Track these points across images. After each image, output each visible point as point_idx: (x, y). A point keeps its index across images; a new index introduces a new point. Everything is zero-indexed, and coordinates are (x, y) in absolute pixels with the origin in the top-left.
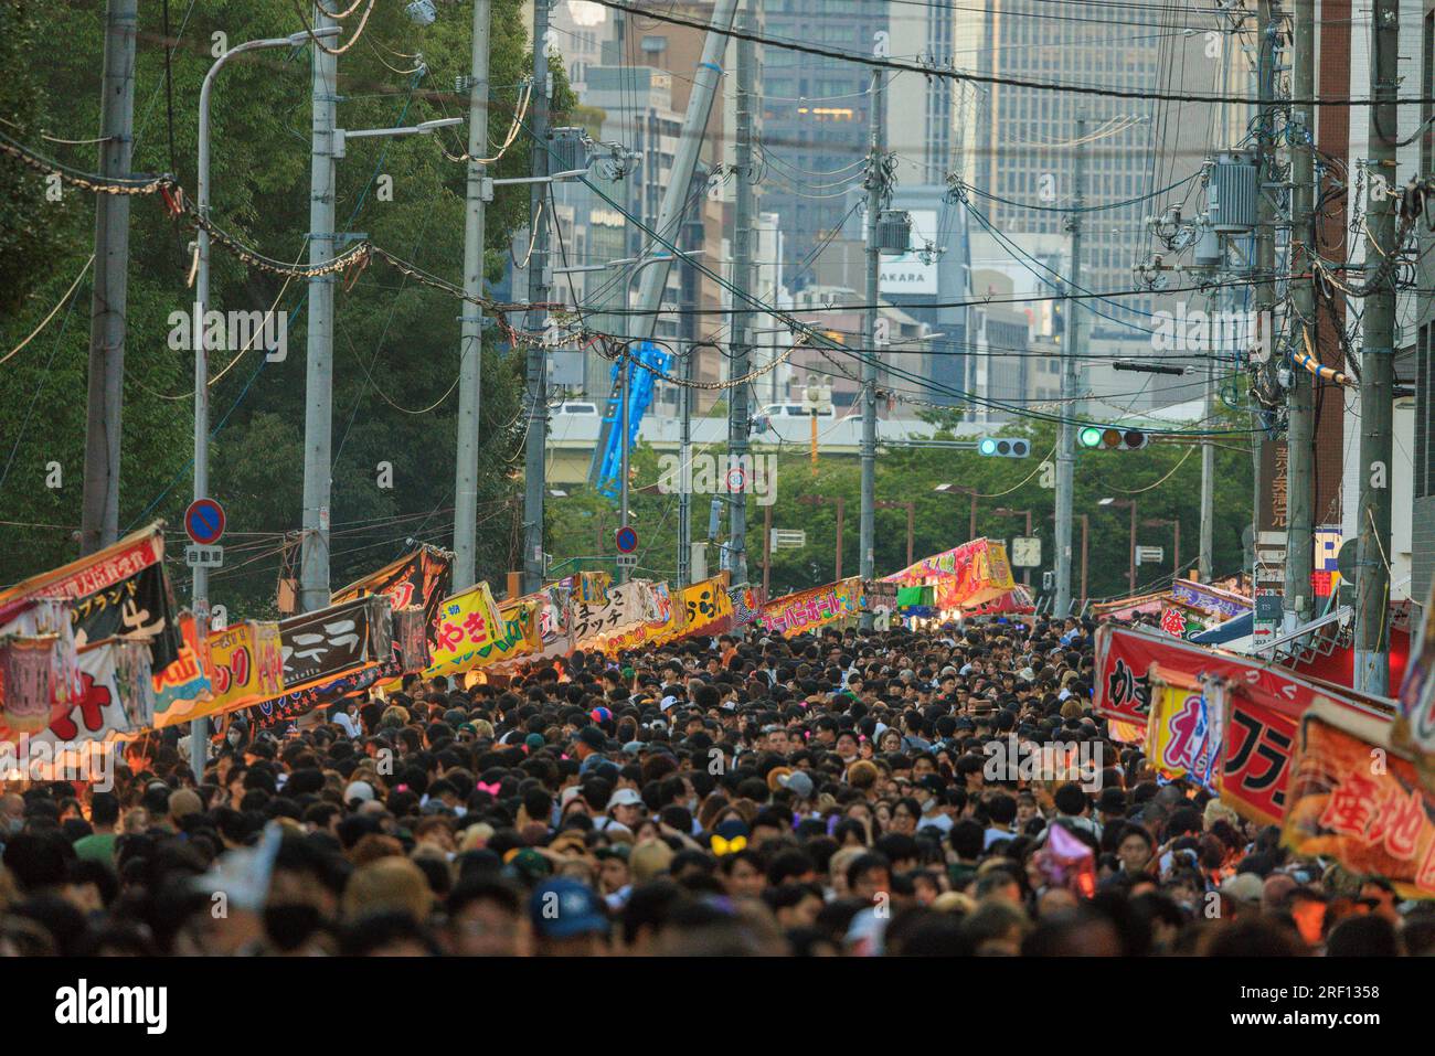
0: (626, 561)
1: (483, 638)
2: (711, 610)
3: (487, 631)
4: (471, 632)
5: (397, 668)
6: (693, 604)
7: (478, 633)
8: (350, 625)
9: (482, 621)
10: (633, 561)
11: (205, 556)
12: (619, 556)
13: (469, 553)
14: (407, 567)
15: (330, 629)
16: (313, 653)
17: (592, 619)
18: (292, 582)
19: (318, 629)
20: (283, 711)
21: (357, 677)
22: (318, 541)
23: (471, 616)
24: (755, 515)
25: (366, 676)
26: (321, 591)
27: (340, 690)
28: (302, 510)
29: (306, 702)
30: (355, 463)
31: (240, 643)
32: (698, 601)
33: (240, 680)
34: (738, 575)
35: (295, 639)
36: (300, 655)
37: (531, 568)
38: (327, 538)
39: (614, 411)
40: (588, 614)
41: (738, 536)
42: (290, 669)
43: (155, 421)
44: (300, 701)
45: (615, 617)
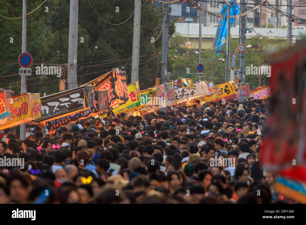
0: (200, 75)
1: (135, 100)
2: (228, 92)
3: (136, 98)
4: (131, 98)
5: (97, 110)
6: (222, 89)
7: (134, 98)
8: (78, 95)
9: (135, 94)
10: (203, 75)
11: (25, 72)
12: (198, 73)
13: (137, 71)
14: (108, 76)
15: (72, 96)
16: (66, 104)
17: (185, 93)
18: (64, 81)
19: (68, 96)
20: (59, 123)
21: (83, 112)
22: (73, 67)
23: (131, 92)
24: (265, 61)
25: (87, 112)
26: (74, 83)
27: (78, 117)
28: (68, 56)
29: (66, 121)
30: (106, 42)
31: (24, 100)
32: (224, 88)
33: (24, 113)
34: (242, 80)
35: (60, 99)
36: (61, 105)
37: (163, 77)
38: (76, 66)
39: (221, 25)
40: (184, 91)
41: (242, 67)
42: (58, 109)
43: (33, 27)
44: (64, 120)
45: (193, 93)
